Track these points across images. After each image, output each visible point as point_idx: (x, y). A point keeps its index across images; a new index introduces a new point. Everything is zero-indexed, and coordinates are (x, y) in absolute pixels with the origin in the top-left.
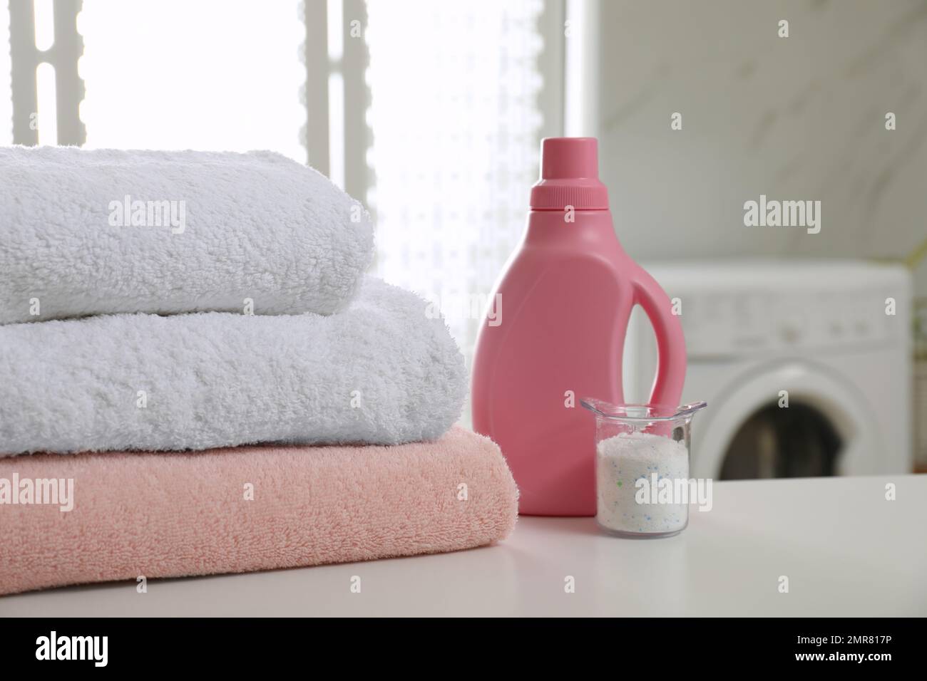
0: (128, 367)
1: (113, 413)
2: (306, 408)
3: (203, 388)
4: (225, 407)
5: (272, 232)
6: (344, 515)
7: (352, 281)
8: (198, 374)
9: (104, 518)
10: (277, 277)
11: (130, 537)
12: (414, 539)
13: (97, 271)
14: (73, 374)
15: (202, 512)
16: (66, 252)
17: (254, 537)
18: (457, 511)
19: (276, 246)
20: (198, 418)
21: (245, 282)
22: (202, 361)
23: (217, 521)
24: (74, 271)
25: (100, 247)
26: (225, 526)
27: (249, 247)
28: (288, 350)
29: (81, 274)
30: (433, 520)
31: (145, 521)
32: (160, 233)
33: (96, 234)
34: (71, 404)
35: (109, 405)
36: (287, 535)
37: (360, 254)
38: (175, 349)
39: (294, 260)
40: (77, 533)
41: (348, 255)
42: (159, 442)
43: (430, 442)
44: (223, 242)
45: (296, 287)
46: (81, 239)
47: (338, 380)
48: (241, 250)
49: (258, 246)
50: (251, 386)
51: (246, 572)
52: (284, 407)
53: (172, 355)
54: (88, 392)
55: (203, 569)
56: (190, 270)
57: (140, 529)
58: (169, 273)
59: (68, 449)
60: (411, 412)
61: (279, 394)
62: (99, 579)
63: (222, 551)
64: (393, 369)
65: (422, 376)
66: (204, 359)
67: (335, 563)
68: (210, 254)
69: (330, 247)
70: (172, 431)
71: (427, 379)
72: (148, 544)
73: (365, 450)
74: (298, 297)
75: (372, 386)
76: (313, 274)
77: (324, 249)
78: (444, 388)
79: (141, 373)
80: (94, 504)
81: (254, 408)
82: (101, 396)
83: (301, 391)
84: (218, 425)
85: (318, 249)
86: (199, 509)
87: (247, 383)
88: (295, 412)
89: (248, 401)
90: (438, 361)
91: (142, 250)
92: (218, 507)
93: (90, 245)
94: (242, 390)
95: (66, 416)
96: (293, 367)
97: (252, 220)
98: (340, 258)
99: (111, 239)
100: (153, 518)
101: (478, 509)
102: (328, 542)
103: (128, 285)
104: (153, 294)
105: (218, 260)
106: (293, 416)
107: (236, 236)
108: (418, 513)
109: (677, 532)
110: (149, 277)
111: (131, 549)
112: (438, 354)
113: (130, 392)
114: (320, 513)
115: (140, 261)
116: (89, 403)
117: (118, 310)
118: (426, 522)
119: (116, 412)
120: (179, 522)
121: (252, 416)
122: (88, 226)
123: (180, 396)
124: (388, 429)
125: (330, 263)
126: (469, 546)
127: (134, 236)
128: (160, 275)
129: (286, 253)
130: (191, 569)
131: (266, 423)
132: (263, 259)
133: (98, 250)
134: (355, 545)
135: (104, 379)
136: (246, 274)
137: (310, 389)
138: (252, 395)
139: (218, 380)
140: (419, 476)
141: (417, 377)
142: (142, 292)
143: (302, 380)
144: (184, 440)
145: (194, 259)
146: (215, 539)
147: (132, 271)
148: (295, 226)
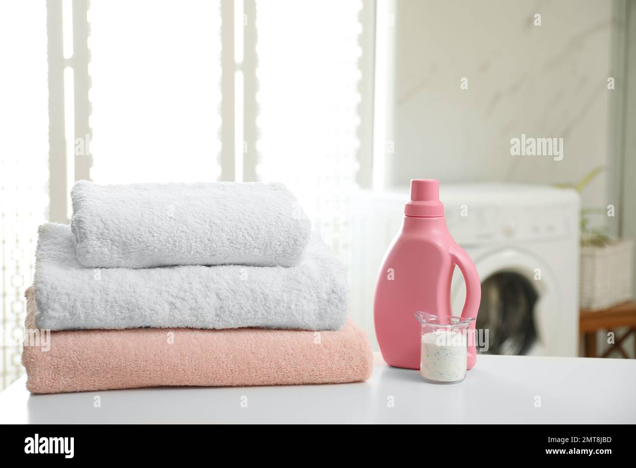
0: (185, 291)
1: (177, 312)
2: (268, 312)
3: (219, 302)
4: (229, 311)
5: (259, 230)
6: (283, 363)
7: (299, 252)
8: (217, 295)
9: (172, 358)
10: (261, 250)
11: (183, 367)
12: (318, 376)
13: (175, 247)
14: (160, 294)
15: (216, 358)
16: (161, 239)
17: (240, 371)
18: (340, 364)
19: (260, 236)
20: (217, 315)
21: (245, 253)
22: (220, 289)
23: (223, 362)
24: (165, 247)
25: (177, 236)
26: (226, 365)
27: (247, 237)
28: (261, 286)
29: (168, 249)
30: (328, 368)
31: (190, 360)
32: (205, 230)
33: (175, 231)
34: (159, 307)
35: (176, 308)
36: (256, 371)
37: (302, 240)
38: (208, 284)
39: (269, 243)
40: (160, 364)
41: (295, 241)
42: (200, 325)
43: (334, 330)
44: (235, 234)
45: (271, 255)
46: (168, 233)
47: (283, 300)
48: (243, 238)
49: (252, 236)
50: (242, 301)
51: (238, 386)
52: (257, 312)
53: (207, 286)
54: (166, 302)
55: (216, 383)
56: (218, 247)
57: (187, 364)
58: (209, 248)
59: (160, 326)
60: (320, 316)
61: (255, 306)
62: (170, 384)
63: (225, 376)
64: (311, 296)
65: (326, 299)
66: (221, 288)
67: (281, 385)
68: (229, 240)
69: (287, 237)
70: (205, 321)
71: (329, 301)
72: (191, 371)
73: (298, 333)
74: (273, 259)
75: (300, 304)
76: (279, 249)
77: (284, 237)
78: (337, 306)
79: (191, 294)
80: (168, 351)
81: (243, 312)
82: (172, 304)
83: (265, 305)
84: (227, 319)
85: (281, 238)
86: (215, 357)
87: (240, 300)
88: (262, 315)
89: (240, 309)
90: (335, 293)
91: (196, 238)
92: (224, 356)
93: (172, 236)
94: (238, 304)
95: (157, 313)
96: (263, 294)
97: (250, 223)
98: (292, 242)
99: (182, 233)
100: (194, 360)
101: (351, 364)
102: (276, 375)
103: (190, 253)
104: (202, 257)
105: (232, 243)
106: (261, 316)
107: (241, 231)
108: (320, 364)
109: (460, 381)
110: (199, 250)
111: (183, 372)
112: (335, 290)
113: (185, 303)
114: (271, 362)
115: (195, 243)
116: (167, 307)
117: (187, 263)
118: (324, 369)
119: (179, 311)
120: (205, 362)
121: (242, 315)
122: (172, 227)
123: (209, 305)
124: (310, 324)
125: (287, 244)
126: (348, 381)
127: (193, 232)
128: (204, 249)
129: (265, 239)
130: (211, 383)
131: (249, 319)
132: (254, 242)
133: (176, 238)
134: (289, 377)
135: (174, 296)
136: (245, 249)
137: (270, 304)
138: (242, 306)
139: (227, 299)
140: (323, 347)
141: (324, 300)
142: (196, 257)
143: (266, 300)
144: (211, 325)
145: (220, 242)
146: (221, 370)
147: (191, 247)
148: (271, 226)
